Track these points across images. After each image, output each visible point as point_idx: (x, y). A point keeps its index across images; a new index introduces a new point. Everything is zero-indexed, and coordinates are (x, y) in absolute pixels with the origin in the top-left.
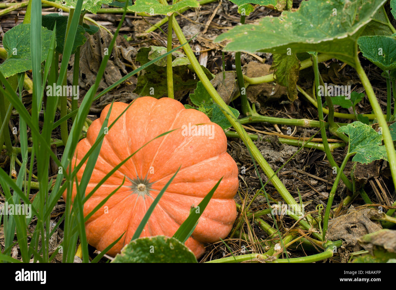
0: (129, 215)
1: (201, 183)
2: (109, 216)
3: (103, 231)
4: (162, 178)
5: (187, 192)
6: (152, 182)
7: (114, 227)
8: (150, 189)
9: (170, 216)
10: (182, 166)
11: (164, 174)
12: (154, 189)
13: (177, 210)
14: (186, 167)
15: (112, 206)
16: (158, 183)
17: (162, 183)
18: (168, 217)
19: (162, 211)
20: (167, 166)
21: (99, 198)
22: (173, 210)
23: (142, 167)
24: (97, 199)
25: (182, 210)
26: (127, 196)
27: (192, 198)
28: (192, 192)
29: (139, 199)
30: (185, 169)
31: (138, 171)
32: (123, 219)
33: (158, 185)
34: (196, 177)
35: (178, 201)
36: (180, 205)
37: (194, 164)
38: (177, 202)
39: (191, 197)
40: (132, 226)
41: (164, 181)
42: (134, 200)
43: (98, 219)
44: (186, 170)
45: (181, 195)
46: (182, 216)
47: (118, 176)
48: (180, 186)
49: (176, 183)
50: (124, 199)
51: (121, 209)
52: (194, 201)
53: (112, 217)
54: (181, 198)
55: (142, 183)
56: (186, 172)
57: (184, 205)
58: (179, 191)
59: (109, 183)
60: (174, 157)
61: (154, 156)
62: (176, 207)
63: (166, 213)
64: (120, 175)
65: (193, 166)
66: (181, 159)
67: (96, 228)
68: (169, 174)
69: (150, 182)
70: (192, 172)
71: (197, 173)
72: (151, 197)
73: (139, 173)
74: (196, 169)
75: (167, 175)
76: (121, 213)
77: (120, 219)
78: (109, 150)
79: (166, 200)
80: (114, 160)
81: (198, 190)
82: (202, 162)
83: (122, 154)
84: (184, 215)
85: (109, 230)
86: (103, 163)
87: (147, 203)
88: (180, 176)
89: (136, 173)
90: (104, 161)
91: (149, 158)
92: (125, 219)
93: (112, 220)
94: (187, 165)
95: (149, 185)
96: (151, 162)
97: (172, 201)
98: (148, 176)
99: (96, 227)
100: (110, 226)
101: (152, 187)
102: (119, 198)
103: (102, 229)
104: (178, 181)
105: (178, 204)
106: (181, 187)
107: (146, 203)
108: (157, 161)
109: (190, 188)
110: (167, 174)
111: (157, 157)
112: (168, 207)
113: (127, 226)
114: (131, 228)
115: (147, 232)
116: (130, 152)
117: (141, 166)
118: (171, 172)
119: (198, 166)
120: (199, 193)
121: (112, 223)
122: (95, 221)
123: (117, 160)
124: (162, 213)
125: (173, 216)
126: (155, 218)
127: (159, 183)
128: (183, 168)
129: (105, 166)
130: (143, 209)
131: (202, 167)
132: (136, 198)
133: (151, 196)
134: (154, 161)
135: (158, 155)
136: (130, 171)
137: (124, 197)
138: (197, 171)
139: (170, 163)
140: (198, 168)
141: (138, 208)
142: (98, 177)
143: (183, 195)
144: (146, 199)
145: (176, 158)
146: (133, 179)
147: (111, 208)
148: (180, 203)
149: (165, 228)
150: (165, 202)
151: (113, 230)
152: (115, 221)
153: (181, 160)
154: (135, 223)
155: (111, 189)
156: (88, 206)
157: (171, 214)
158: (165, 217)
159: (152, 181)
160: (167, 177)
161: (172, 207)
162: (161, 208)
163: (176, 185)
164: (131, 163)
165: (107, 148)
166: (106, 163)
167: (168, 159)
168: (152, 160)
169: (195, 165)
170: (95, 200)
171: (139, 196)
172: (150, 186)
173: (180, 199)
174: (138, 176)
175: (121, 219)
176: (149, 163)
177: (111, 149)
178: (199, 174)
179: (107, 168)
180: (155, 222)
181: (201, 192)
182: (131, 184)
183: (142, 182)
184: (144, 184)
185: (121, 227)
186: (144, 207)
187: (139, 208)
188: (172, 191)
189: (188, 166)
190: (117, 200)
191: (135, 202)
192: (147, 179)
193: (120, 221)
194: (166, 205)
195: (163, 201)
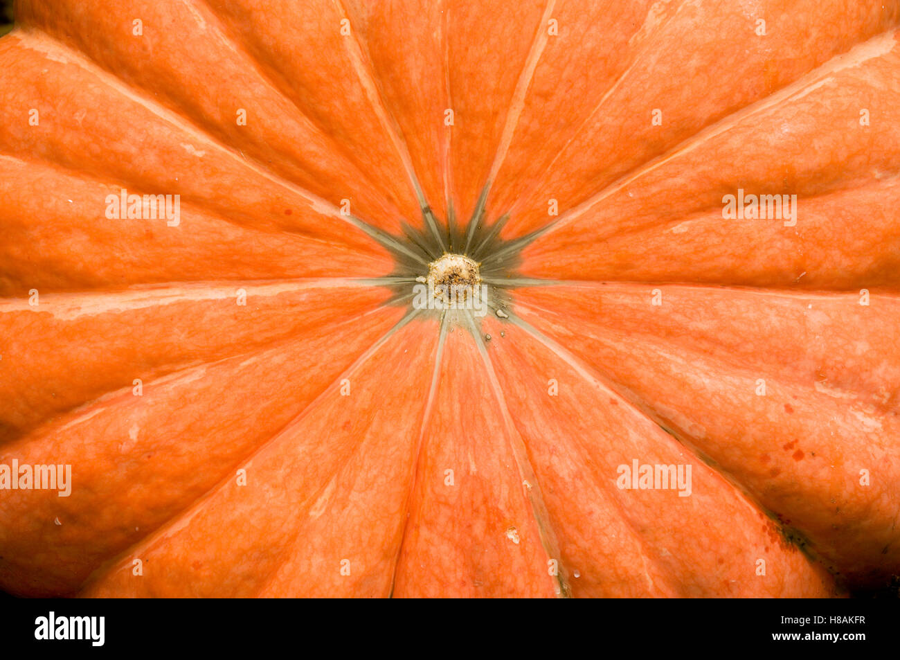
0: (406, 457)
1: (831, 202)
2: (281, 473)
3: (249, 577)
4: (584, 199)
5: (759, 263)
6: (524, 236)
7: (317, 540)
8: (512, 277)
9: (669, 426)
10: (707, 109)
11: (598, 172)
12: (534, 274)
13: (707, 381)
14: (732, 110)
15: (286, 415)
16: (558, 234)
17: (585, 231)
18: (658, 436)
19: (614, 402)
20: (609, 120)
21: (201, 371)
22: (683, 384)
23: (447, 146)
24: (187, 381)
25: (737, 381)
26: (373, 338)
27: (785, 300)
28: (783, 264)
29: (452, 352)
30: (722, 129)
31: (428, 175)
32: (369, 485)
33: (564, 246)
34: (802, 163)
35: (704, 325)
36: (719, 351)
37: (775, 86)
38: (702, 336)
39: (780, 295)
40: (430, 524)
41: (598, 217)
42: (420, 357)
43: (200, 508)
44: (731, 133)
45: (719, 292)
46: (749, 416)
47: (307, 221)
48: (708, 231)
49: (677, 218)
50: (353, 358)
51: (347, 425)
52: (802, 319)
53: (297, 482)
54: (720, 306)
55: (457, 249)
56: (736, 142)
57: (750, 347)
58: (708, 265)
59: (249, 272)
60: (653, 59)
61: (521, 67)
62: (700, 364)
63: (637, 414)
64: (316, 215)
65: (771, 103)
66: (695, 62)
67: (197, 566)
68: (628, 172)
69: (506, 236)
70: (773, 139)
71: (803, 143)
72: (528, 329)
73: (432, 190)
74: (799, 114)
75: (616, 178)
76: (354, 450)
77: (349, 488)
78: (231, 66)
79: (629, 333)
80: (268, 122)
81: (819, 243)
82: (820, 72)
83: (319, 82)
84: (759, 409)
85: (288, 567)
86: (200, 154)
87: (507, 365)
88: (702, 168)
89: (412, 194)
90: (203, 139)
91: (492, 84)
92: (382, 480)
93: (303, 497)
94: (738, 98)
95: (500, 257)
96: (507, 106)
97: (666, 331)
98: (494, 201)
99: (197, 556)
100: (293, 538)
101: (523, 268)
102: (326, 357)
103: (244, 568)
104: (691, 202)
105: (705, 345)
106: (714, 240)
107: (500, 371)
108: (546, 96)
109: (772, 241)
110: (618, 168)
111: (546, 68)
112: (646, 375)
113: (397, 522)
114: (424, 532)
115: (529, 548)
116: (364, 63)
117: (441, 140)
118: (640, 152)
119: (804, 100)
120: (827, 265)
121: (304, 516)
122: (184, 523)
123: (291, 122)
124: (614, 412)
125: (686, 424)
126: (575, 454)
127: (569, 232)
128: (713, 120)
129: (214, 172)
130: (486, 410)
131: (827, 103)
132: (432, 345)
133: (521, 316)
134: (528, 103)
135: (545, 56)
136: (373, 180)
137: (353, 348)
138: (801, 128)
139: (628, 99)
140: (805, 107)
141: (457, 406)
142: (180, 245)
143: (728, 290)
144: (495, 342)
145: (661, 61)
146: (397, 231)
147: (280, 429)
148: (722, 336)
149: (647, 506)
150: (620, 347)
151: (318, 560)
152: (320, 501)
153: (699, 71)
154: (452, 500)
155: (267, 307)
156: (133, 434)
157: (671, 411)
158: (634, 436)
159: (522, 225)
160: (613, 190)
161: (674, 370)
162: (603, 388)
163: (680, 228)
164: (379, 129)
165: (213, 57)
166: (220, 149)
167: (613, 74)
168: (512, 91)
169: (783, 94)
170: (170, 388)
171: (449, 330)
172: (512, 260)
173: (715, 315)
174: (428, 210)
175: (359, 482)
176: (496, 114)
177: (242, 57)
178: (817, 144)
179: (227, 181)
180: (578, 476)
181: (836, 254)
182: (390, 265)
183: (454, 242)
184: (472, 255)
185: (366, 535)
186: (493, 397)
187: (462, 405)
188: (656, 270)
189: (746, 104)
190: (315, 371)
191: (426, 368)
192: (490, 220)
193: (355, 496)
194: (631, 363)
195: (609, 342)
